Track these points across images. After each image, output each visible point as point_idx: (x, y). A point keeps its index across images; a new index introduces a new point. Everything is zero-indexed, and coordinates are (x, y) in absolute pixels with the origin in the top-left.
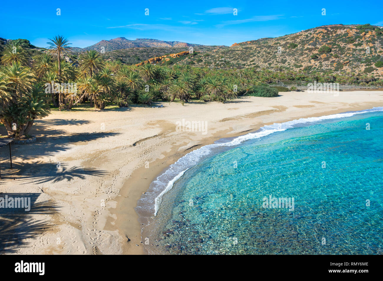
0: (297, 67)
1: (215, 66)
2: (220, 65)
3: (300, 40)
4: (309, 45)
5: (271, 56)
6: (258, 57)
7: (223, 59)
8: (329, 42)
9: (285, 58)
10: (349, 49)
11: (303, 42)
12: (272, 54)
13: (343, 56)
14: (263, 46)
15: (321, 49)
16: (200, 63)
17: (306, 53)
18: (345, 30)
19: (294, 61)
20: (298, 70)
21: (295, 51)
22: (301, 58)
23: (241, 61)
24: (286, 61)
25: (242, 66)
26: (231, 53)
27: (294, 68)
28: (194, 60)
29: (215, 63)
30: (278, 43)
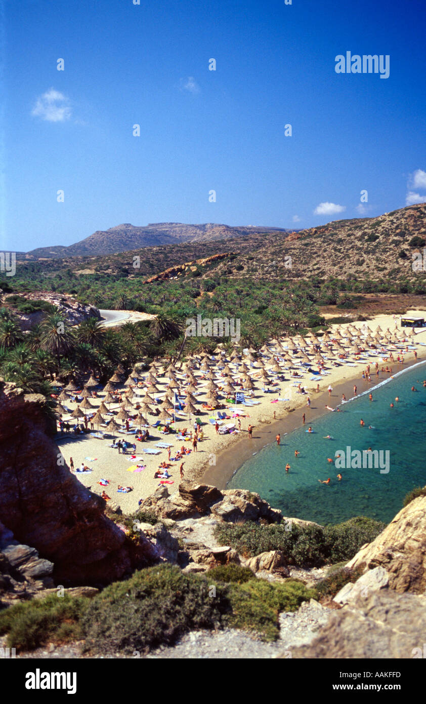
0: (380, 271)
1: (262, 275)
2: (270, 273)
3: (383, 228)
4: (396, 236)
5: (342, 255)
6: (324, 257)
7: (274, 263)
9: (362, 258)
11: (387, 232)
12: (343, 252)
14: (330, 239)
15: (412, 241)
16: (241, 272)
17: (390, 249)
19: (374, 262)
20: (381, 274)
21: (375, 246)
22: (384, 256)
23: (299, 265)
24: (363, 261)
25: (302, 273)
26: (284, 254)
27: (375, 271)
28: (232, 267)
29: (263, 270)
30: (352, 234)
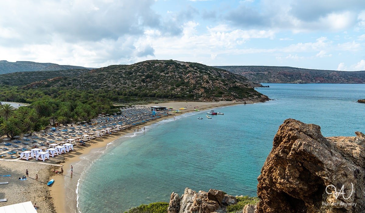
0: (133, 87)
1: (80, 87)
2: (84, 87)
3: (134, 69)
4: (139, 73)
5: (117, 80)
6: (109, 80)
7: (86, 82)
8: (151, 71)
9: (126, 81)
10: (162, 76)
11: (136, 71)
12: (117, 79)
13: (159, 80)
14: (111, 73)
15: (146, 75)
16: (70, 85)
17: (138, 78)
18: (159, 64)
19: (131, 83)
20: (134, 89)
21: (131, 77)
22: (135, 81)
23: (98, 84)
24: (126, 83)
25: (99, 87)
26: (91, 78)
27: (131, 87)
28: (65, 83)
29: (80, 85)
30: (121, 71)
